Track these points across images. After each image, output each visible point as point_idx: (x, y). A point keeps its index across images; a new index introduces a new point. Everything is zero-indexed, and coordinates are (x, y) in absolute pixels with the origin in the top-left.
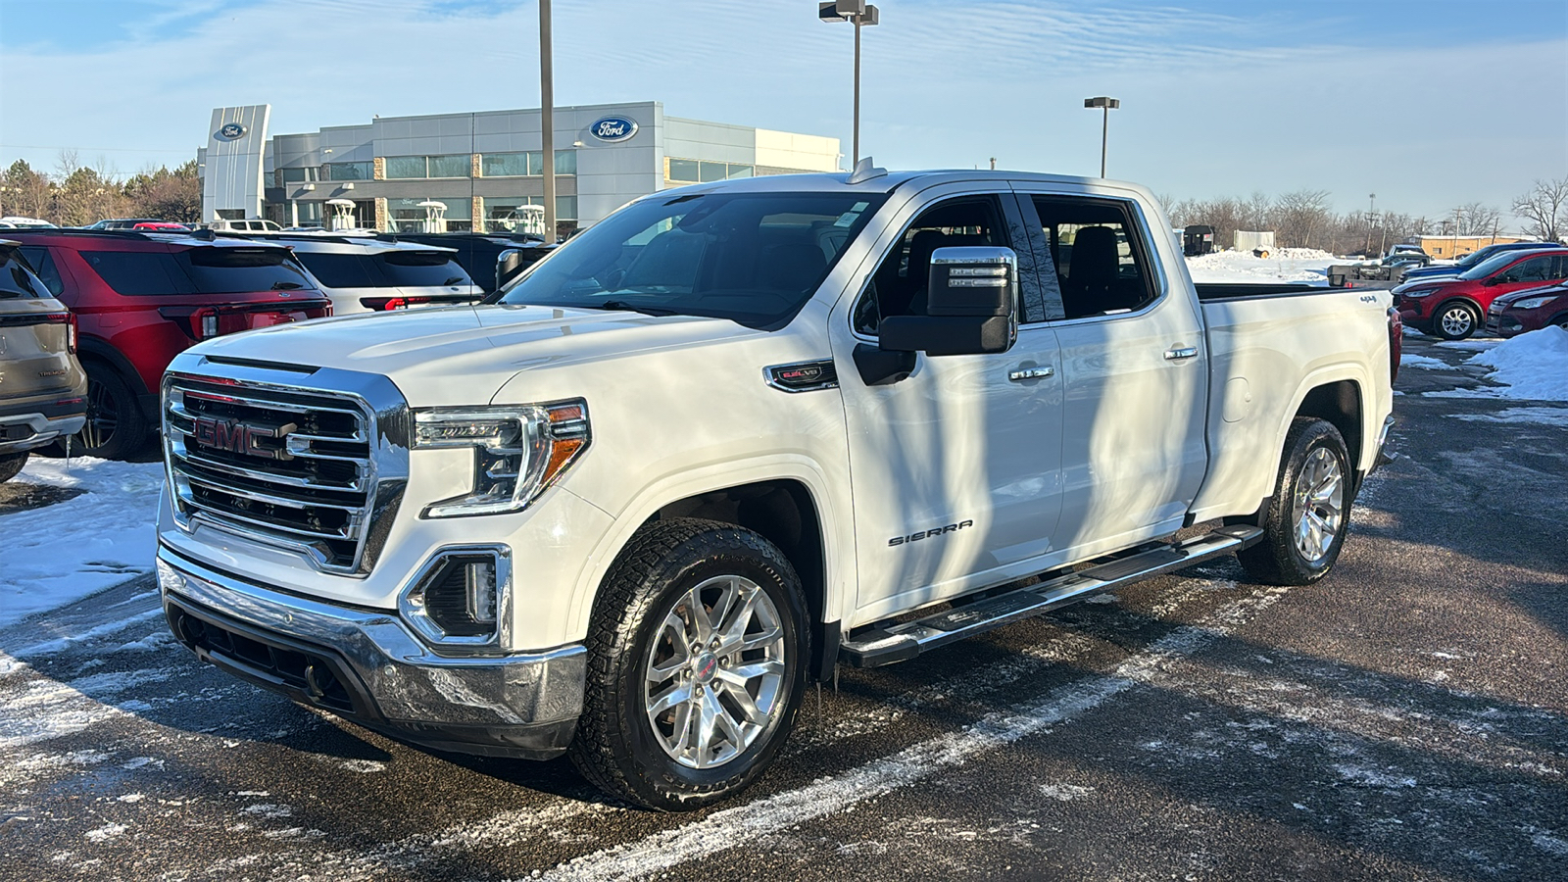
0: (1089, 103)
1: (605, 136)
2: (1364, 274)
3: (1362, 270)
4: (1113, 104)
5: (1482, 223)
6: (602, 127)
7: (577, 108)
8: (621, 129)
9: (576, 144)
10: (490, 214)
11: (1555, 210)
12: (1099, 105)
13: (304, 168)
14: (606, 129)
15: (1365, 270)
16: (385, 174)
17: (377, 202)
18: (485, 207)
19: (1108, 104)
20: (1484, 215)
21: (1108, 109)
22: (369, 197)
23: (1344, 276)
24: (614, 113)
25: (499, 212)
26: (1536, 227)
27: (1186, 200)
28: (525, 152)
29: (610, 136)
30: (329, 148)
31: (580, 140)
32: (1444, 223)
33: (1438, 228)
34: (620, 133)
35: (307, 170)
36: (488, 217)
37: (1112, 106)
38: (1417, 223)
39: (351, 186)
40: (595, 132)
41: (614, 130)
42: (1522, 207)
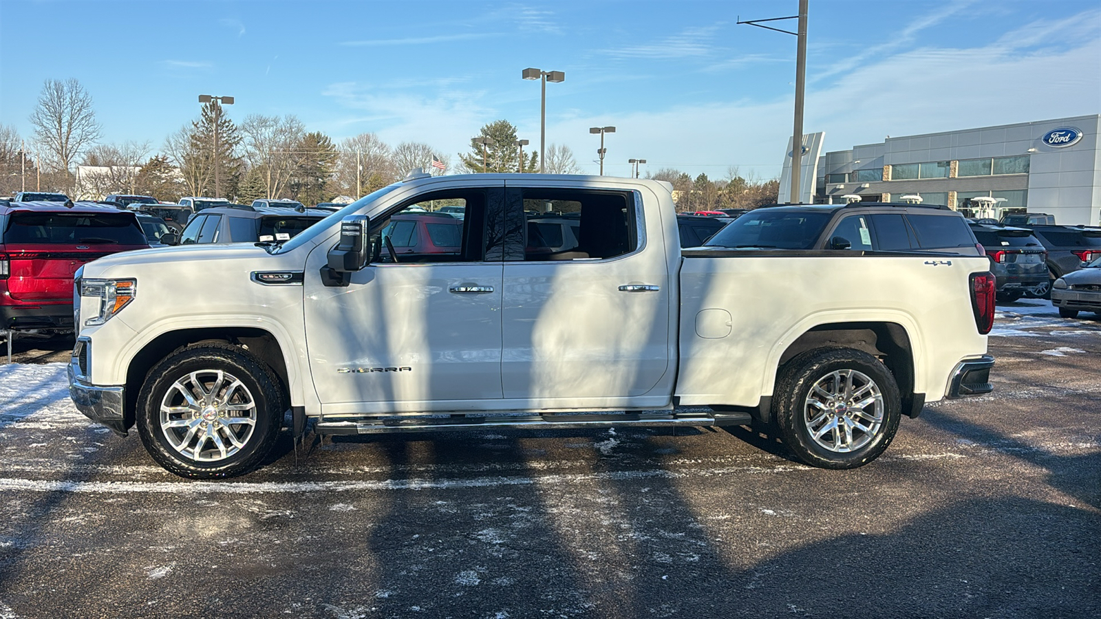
1: (1054, 143)
6: (1052, 136)
7: (1034, 124)
8: (1067, 137)
9: (1030, 150)
10: (961, 204)
13: (845, 174)
14: (1056, 138)
16: (890, 177)
17: (883, 196)
18: (957, 199)
22: (878, 193)
24: (1064, 125)
25: (966, 202)
28: (991, 158)
29: (1058, 143)
30: (859, 159)
31: (1034, 147)
34: (1067, 140)
35: (847, 175)
36: (959, 207)
39: (867, 185)
40: (1046, 140)
41: (1062, 138)
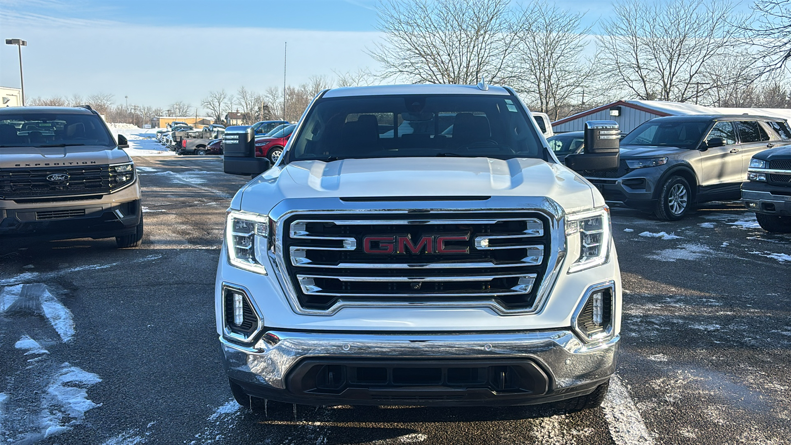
0: (9, 42)
2: (191, 136)
3: (189, 134)
4: (24, 43)
5: (184, 111)
11: (219, 105)
12: (15, 43)
15: (191, 134)
19: (21, 43)
20: (185, 107)
21: (21, 46)
23: (181, 137)
26: (212, 113)
27: (36, 97)
32: (168, 111)
33: (166, 113)
37: (23, 44)
38: (155, 111)
42: (205, 104)
